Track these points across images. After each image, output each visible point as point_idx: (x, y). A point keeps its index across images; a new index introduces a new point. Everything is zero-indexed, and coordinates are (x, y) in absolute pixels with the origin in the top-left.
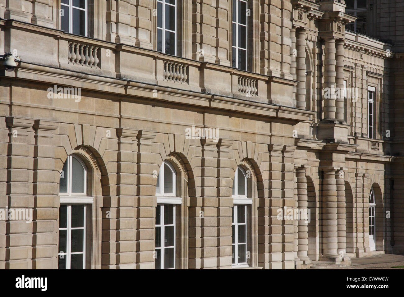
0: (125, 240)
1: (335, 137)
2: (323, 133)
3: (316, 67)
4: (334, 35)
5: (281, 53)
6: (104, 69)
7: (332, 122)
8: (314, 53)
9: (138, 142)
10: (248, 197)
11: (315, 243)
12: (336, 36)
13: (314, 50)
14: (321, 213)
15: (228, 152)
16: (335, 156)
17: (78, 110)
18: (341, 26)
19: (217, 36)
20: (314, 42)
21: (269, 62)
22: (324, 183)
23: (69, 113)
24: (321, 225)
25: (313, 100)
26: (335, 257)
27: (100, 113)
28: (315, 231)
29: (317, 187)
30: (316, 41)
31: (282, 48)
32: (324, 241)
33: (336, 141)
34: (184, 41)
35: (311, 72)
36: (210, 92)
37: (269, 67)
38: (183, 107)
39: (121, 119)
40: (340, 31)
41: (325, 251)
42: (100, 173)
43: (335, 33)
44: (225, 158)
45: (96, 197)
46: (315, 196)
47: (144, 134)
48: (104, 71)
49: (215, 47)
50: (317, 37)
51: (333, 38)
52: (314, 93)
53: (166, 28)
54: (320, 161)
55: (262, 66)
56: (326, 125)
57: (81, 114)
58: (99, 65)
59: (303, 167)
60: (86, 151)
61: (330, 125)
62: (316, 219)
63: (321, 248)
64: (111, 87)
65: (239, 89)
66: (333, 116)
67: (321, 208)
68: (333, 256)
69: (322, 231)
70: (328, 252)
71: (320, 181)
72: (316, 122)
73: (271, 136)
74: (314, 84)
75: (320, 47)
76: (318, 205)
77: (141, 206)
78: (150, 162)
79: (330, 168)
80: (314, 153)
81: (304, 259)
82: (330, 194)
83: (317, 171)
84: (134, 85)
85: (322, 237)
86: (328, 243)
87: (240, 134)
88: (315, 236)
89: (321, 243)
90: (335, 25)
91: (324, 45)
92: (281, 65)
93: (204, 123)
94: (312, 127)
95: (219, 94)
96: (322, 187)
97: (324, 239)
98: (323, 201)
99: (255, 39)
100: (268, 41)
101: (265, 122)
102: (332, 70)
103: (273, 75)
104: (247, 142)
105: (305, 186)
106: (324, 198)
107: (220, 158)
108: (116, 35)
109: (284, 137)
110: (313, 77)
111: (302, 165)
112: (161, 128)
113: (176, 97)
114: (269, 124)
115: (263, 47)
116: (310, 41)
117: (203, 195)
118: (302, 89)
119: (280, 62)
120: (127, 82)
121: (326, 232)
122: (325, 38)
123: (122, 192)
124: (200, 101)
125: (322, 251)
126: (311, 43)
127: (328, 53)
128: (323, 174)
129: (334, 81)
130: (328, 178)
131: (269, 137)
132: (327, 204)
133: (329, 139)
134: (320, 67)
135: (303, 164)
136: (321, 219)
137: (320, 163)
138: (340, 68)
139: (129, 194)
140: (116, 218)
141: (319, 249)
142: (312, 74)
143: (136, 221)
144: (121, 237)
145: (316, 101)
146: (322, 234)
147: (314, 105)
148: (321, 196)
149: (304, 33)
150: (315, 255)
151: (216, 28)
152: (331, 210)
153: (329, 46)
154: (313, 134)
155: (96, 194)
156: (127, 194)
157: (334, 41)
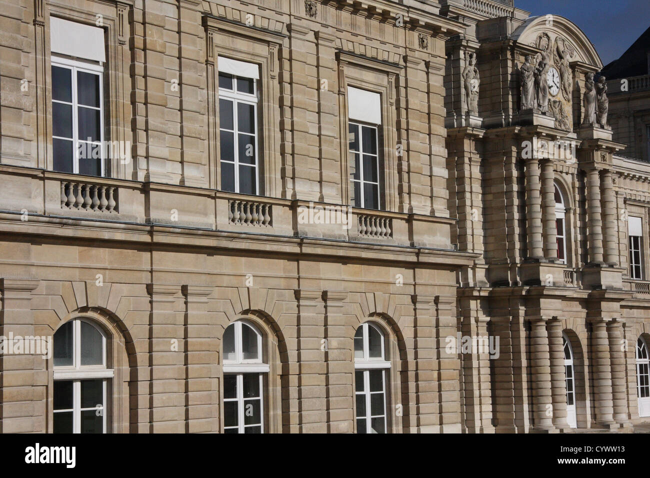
0: (162, 420)
1: (602, 283)
2: (588, 278)
3: (577, 203)
4: (596, 165)
5: (431, 186)
6: (125, 213)
7: (598, 266)
8: (573, 188)
9: (185, 300)
10: (386, 360)
11: (585, 407)
12: (599, 166)
13: (573, 184)
14: (591, 372)
15: (342, 307)
16: (604, 304)
17: (78, 264)
18: (606, 155)
19: (321, 169)
20: (572, 174)
21: (410, 197)
22: (593, 337)
23: (62, 269)
24: (592, 386)
25: (575, 241)
26: (608, 423)
27: (116, 266)
28: (584, 393)
29: (584, 342)
30: (576, 173)
31: (431, 180)
32: (597, 404)
33: (604, 288)
34: (268, 176)
35: (570, 209)
36: (306, 235)
37: (410, 204)
38: (260, 255)
39: (153, 272)
40: (604, 160)
41: (598, 417)
42: (123, 340)
43: (597, 163)
44: (335, 314)
45: (119, 370)
46: (581, 353)
47: (190, 290)
48: (123, 216)
49: (319, 182)
50: (576, 169)
51: (595, 169)
52: (575, 233)
53: (239, 162)
54: (586, 311)
55: (401, 202)
56: (592, 270)
57: (84, 269)
58: (116, 208)
59: (555, 319)
60: (100, 314)
61: (596, 269)
62: (584, 379)
63: (593, 413)
64: (126, 234)
65: (360, 230)
66: (600, 258)
67: (591, 366)
68: (608, 422)
69: (593, 394)
70: (601, 418)
71: (588, 334)
72: (580, 266)
73: (415, 285)
74: (575, 223)
75: (581, 179)
76: (586, 362)
77: (189, 377)
78: (206, 323)
79: (598, 319)
80: (578, 302)
81: (562, 427)
82: (600, 350)
83: (584, 323)
84: (161, 230)
85: (594, 400)
86: (601, 407)
87: (363, 284)
88: (585, 399)
89: (593, 407)
90: (597, 155)
91: (586, 177)
92: (432, 200)
93: (298, 273)
94: (575, 272)
95: (321, 237)
96: (591, 342)
97: (596, 402)
98: (593, 358)
99: (388, 171)
100: (408, 173)
101: (406, 269)
102: (596, 206)
103: (414, 212)
104: (374, 293)
105: (560, 341)
106: (594, 354)
107: (328, 314)
108: (146, 172)
109: (436, 287)
110: (573, 214)
111: (553, 317)
112: (226, 281)
113: (242, 243)
114: (412, 271)
115: (401, 180)
116: (567, 173)
117: (299, 360)
118: (551, 228)
119: (430, 197)
120: (149, 227)
121: (598, 394)
122: (586, 170)
123: (154, 362)
124: (284, 247)
125: (594, 416)
126: (570, 176)
127: (591, 187)
128: (591, 326)
129: (600, 218)
130: (597, 331)
131: (413, 287)
132: (598, 362)
133: (596, 285)
134: (582, 202)
135: (555, 316)
136: (592, 379)
137: (587, 313)
138: (607, 203)
139: (168, 364)
140: (149, 393)
141: (591, 414)
142: (572, 211)
143: (184, 396)
144: (154, 417)
145: (579, 243)
146: (594, 397)
147: (576, 246)
148: (590, 351)
149: (551, 164)
150: (586, 422)
151: (319, 159)
152: (603, 368)
153: (591, 178)
154: (577, 280)
155: (118, 366)
156: (166, 363)
157: (597, 172)
